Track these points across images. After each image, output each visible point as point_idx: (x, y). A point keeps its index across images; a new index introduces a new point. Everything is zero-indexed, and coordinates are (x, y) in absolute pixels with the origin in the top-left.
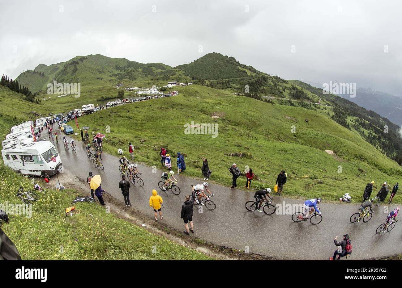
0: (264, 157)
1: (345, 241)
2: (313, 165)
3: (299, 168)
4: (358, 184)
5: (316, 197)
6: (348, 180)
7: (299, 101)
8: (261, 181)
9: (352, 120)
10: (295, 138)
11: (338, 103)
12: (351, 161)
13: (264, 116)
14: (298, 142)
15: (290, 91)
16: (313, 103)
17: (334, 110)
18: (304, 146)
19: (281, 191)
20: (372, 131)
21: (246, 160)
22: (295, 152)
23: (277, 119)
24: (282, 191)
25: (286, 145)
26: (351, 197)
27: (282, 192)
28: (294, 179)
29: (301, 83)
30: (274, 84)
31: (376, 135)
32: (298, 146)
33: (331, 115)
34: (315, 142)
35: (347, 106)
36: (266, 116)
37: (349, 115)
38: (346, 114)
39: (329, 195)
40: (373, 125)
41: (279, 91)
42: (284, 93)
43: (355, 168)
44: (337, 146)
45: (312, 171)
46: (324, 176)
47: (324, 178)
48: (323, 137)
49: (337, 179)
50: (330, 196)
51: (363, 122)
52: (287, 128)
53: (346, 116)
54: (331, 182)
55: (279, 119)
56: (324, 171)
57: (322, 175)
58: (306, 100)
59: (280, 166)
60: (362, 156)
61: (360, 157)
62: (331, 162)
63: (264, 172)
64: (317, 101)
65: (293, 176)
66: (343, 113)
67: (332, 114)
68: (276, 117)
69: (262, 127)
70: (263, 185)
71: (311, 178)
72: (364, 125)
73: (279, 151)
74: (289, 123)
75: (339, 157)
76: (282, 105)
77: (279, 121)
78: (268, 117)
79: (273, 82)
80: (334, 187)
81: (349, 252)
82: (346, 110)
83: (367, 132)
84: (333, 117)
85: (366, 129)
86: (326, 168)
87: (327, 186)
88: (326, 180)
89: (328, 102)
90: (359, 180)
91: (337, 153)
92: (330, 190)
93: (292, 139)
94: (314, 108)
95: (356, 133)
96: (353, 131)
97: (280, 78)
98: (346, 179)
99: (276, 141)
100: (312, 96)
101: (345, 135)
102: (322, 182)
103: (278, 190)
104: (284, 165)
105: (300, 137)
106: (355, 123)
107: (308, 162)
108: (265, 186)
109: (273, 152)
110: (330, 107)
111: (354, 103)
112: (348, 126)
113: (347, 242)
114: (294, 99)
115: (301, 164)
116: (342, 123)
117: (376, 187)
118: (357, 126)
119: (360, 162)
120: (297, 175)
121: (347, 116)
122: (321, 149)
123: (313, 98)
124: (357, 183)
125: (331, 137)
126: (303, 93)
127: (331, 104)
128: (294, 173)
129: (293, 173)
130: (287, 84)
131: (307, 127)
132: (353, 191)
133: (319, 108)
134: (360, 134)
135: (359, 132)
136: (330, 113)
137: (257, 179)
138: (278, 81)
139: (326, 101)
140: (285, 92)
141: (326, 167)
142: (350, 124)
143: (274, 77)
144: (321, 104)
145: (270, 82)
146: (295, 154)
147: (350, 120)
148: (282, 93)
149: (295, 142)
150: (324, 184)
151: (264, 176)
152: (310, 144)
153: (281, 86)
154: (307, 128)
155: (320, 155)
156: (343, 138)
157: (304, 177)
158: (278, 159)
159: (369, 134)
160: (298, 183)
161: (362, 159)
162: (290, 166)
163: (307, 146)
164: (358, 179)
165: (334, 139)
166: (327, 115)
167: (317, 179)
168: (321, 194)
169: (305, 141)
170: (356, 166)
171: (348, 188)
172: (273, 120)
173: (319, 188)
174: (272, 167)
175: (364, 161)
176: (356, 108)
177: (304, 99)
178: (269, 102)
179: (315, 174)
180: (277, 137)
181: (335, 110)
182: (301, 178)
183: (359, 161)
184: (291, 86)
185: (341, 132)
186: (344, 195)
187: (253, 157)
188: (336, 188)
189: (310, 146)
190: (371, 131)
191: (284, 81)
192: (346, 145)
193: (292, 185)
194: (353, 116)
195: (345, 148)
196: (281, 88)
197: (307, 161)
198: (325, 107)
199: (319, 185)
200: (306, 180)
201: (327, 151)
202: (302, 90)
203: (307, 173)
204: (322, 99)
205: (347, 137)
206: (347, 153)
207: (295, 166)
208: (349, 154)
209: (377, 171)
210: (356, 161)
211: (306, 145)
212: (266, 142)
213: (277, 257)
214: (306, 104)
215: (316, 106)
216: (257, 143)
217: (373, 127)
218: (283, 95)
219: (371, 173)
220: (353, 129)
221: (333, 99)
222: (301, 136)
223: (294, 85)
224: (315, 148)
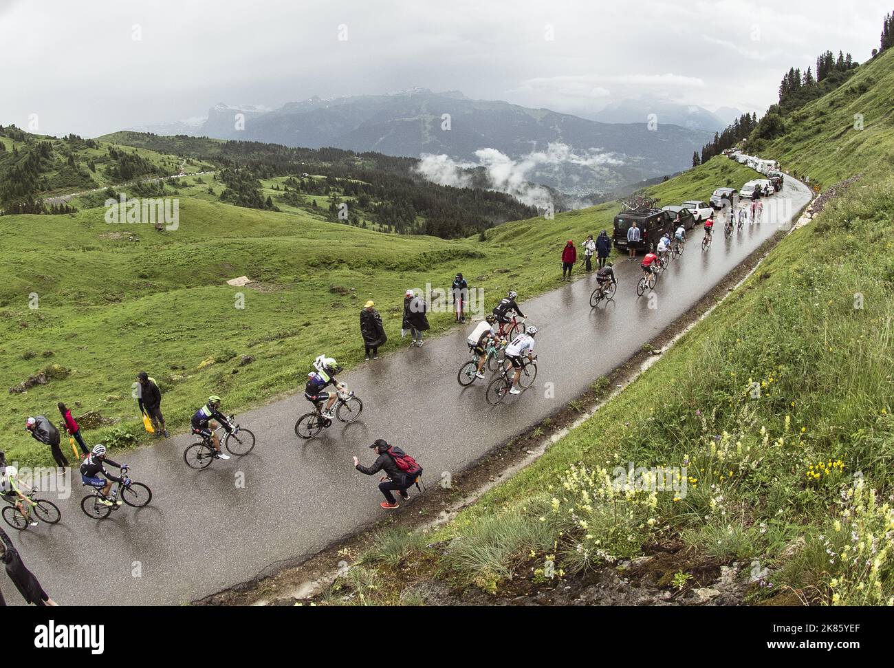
0: (92, 360)
1: (385, 456)
2: (212, 330)
3: (181, 349)
4: (344, 323)
5: (248, 398)
6: (315, 325)
7: (132, 184)
8: (111, 423)
9: (275, 187)
10: (144, 280)
11: (232, 157)
12: (302, 281)
13: (59, 253)
14: (154, 290)
15: (106, 166)
16: (167, 179)
17: (224, 178)
18: (172, 293)
19: (163, 426)
20: (337, 194)
21: (59, 386)
22: (155, 316)
23: (89, 249)
24: (165, 423)
25: (131, 308)
26: (337, 359)
27: (166, 426)
28: (181, 381)
29: (131, 137)
30: (67, 158)
31: (352, 199)
32: (159, 297)
33: (217, 194)
34: (195, 273)
35: (255, 157)
36: (64, 253)
37: (264, 177)
38: (255, 177)
39: (277, 379)
40: (337, 179)
41: (80, 174)
42: (93, 176)
43: (320, 293)
44: (252, 261)
45: (215, 345)
46: (248, 343)
47: (250, 346)
48: (210, 252)
49: (286, 335)
50: (283, 381)
51: (306, 180)
52: (119, 262)
53: (258, 182)
54: (273, 347)
55: (93, 249)
56: (244, 332)
57: (244, 341)
58: (147, 175)
59: (137, 364)
60: (328, 258)
61: (324, 263)
62: (253, 303)
63: (109, 395)
64: (177, 169)
65: (176, 376)
66: (249, 177)
67: (221, 188)
68: (85, 246)
69: (62, 284)
70: (117, 431)
71: (222, 361)
72: (312, 188)
73: (119, 330)
74: (118, 249)
75: (267, 284)
76: (93, 209)
77: (96, 253)
78: (68, 252)
79: (65, 154)
80: (286, 355)
81: (416, 470)
82: (255, 167)
83: (323, 201)
84: (224, 197)
85: (319, 194)
86: (245, 323)
87: (266, 362)
88: (259, 349)
89: (204, 163)
90: (343, 314)
91: (258, 276)
92: (278, 367)
93: (138, 287)
94: (172, 189)
95: (295, 213)
96: (286, 212)
97: (79, 137)
98: (307, 325)
99: (102, 307)
100: (162, 161)
101: (267, 228)
102: (249, 359)
103: (155, 425)
104: (143, 358)
105: (155, 275)
106: (286, 189)
107: (198, 327)
108: (122, 430)
109: (108, 339)
110: (213, 173)
111: (275, 145)
112: (269, 202)
113: (390, 455)
114: (118, 182)
115: (182, 338)
116: (250, 201)
117: (396, 310)
118: (294, 195)
119: (327, 275)
120: (183, 368)
121: (261, 181)
122: (216, 283)
123: (165, 165)
124: (341, 321)
125: (229, 246)
126: (139, 160)
127: (213, 166)
128: (177, 368)
129: (174, 368)
130: (97, 149)
131: (166, 243)
132: (338, 344)
133: (185, 185)
134: (307, 210)
135: (303, 208)
136: (215, 189)
137: (101, 422)
138: (75, 148)
139: (199, 162)
140: (94, 172)
141: (246, 321)
142: (272, 198)
143: (65, 139)
144: (188, 173)
145: (58, 157)
146: (159, 321)
147: (269, 188)
148: (87, 176)
149: (148, 290)
150: (259, 361)
151: (114, 407)
152: (183, 283)
153: (85, 159)
154: (166, 247)
155: (217, 298)
156: (263, 236)
157: (203, 367)
158: (125, 350)
159: (331, 204)
160: (195, 387)
161: (330, 264)
162: (160, 355)
163: (178, 291)
164: (337, 312)
165: (241, 247)
166: (208, 196)
167: (235, 356)
168: (258, 387)
169: (170, 279)
170: (321, 287)
171: (322, 342)
172: (80, 256)
173: (250, 376)
174: (120, 378)
175: (336, 267)
176: (282, 154)
177: (143, 174)
178: (64, 210)
179: (225, 349)
180: (101, 296)
181: (227, 175)
182: (196, 372)
183: (324, 272)
184: (108, 152)
185: (251, 223)
186: (315, 364)
187: (70, 371)
188: (292, 356)
189: (188, 287)
190: (334, 195)
191: (90, 144)
192: (277, 250)
193: (183, 398)
194: (278, 176)
195: (275, 259)
196: (83, 165)
197: (192, 325)
198: (199, 178)
199: (247, 367)
200: (212, 371)
201: (231, 282)
202: (136, 153)
203: (204, 354)
204: (188, 162)
205: (274, 231)
206: (286, 266)
207: (170, 348)
208: (292, 266)
209: (383, 276)
210: (316, 277)
211: (176, 289)
212: (82, 320)
213: (264, 573)
214: (149, 187)
215: (176, 182)
216: (64, 331)
217: (338, 183)
218: (92, 181)
219: (368, 286)
220: (284, 207)
221: (214, 151)
222: (156, 270)
223: (115, 146)
224: (200, 288)
